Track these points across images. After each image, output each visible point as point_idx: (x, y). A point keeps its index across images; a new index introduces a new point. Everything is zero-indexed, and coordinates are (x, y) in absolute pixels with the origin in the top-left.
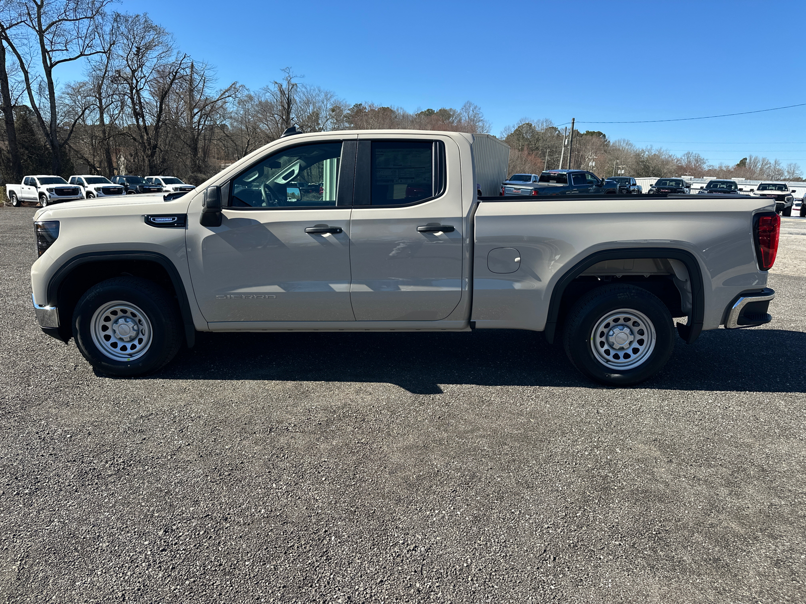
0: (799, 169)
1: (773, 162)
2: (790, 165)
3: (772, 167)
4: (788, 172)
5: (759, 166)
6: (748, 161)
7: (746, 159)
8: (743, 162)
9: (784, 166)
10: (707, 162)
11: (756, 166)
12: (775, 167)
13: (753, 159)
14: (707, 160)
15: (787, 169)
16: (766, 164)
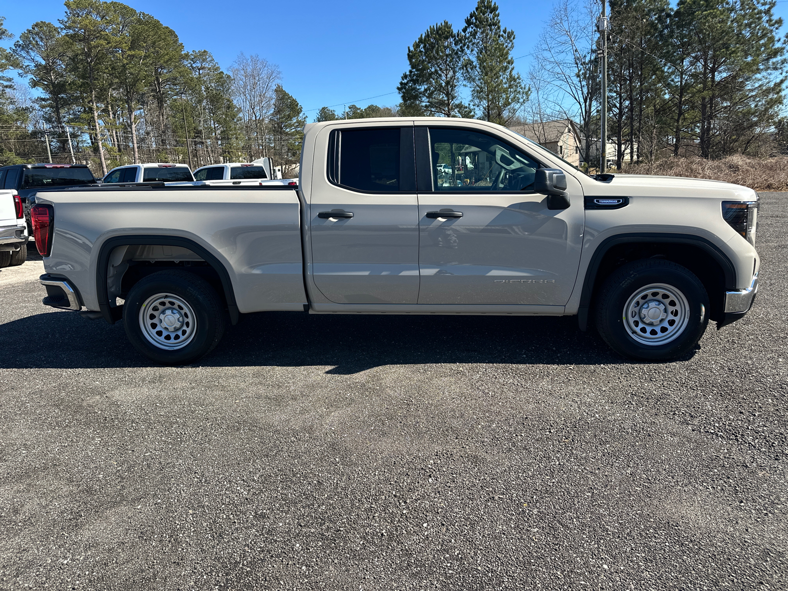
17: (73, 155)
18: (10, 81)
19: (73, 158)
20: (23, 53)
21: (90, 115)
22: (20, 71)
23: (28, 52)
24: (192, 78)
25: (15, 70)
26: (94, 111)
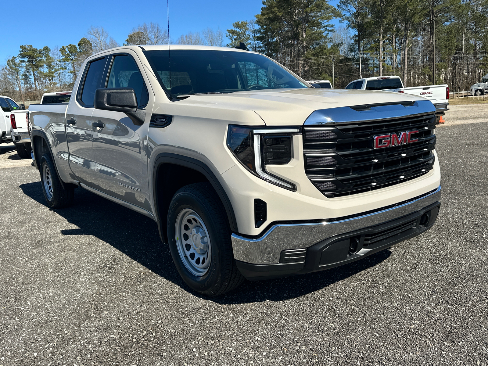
17: (361, 73)
18: (333, 27)
19: (361, 75)
20: (344, 7)
21: (377, 44)
22: (340, 19)
23: (347, 6)
24: (461, 6)
25: (337, 19)
26: (380, 41)
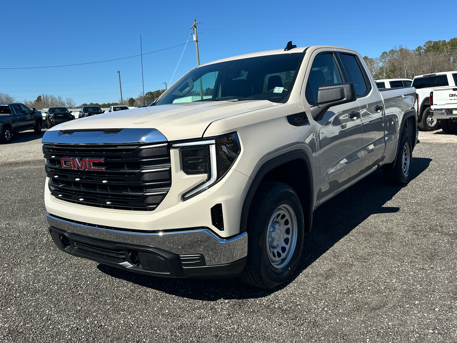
0: (73, 101)
1: (57, 98)
2: (67, 99)
3: (58, 101)
4: (67, 103)
5: (50, 100)
6: (42, 97)
7: (40, 96)
8: (39, 99)
9: (64, 100)
10: (14, 99)
11: (48, 100)
12: (59, 101)
13: (45, 96)
14: (14, 98)
15: (66, 102)
16: (54, 99)
